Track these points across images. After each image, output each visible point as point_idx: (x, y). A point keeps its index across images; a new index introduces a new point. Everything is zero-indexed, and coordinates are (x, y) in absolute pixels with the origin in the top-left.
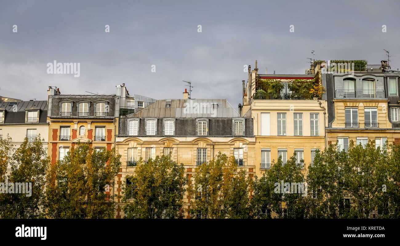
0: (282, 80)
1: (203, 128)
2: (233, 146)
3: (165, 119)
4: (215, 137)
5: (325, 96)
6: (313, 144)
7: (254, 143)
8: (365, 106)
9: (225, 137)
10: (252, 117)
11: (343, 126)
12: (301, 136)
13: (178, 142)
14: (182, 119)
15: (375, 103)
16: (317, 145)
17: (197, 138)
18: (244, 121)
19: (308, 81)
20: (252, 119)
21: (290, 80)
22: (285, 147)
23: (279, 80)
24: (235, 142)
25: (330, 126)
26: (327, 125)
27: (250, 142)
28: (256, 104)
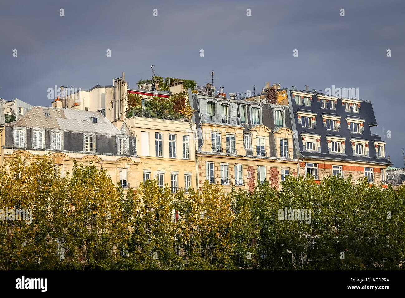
0: (144, 96)
1: (90, 144)
2: (119, 166)
3: (53, 130)
4: (103, 155)
5: (193, 118)
6: (186, 168)
7: (137, 164)
8: (227, 132)
9: (112, 155)
10: (135, 136)
11: (210, 151)
12: (175, 159)
13: (68, 158)
14: (68, 132)
15: (234, 129)
16: (189, 168)
17: (87, 155)
18: (128, 139)
19: (165, 99)
20: (135, 137)
21: (150, 97)
22: (163, 170)
23: (140, 95)
24: (121, 161)
25: (199, 150)
26: (197, 149)
27: (135, 162)
28: (138, 122)
